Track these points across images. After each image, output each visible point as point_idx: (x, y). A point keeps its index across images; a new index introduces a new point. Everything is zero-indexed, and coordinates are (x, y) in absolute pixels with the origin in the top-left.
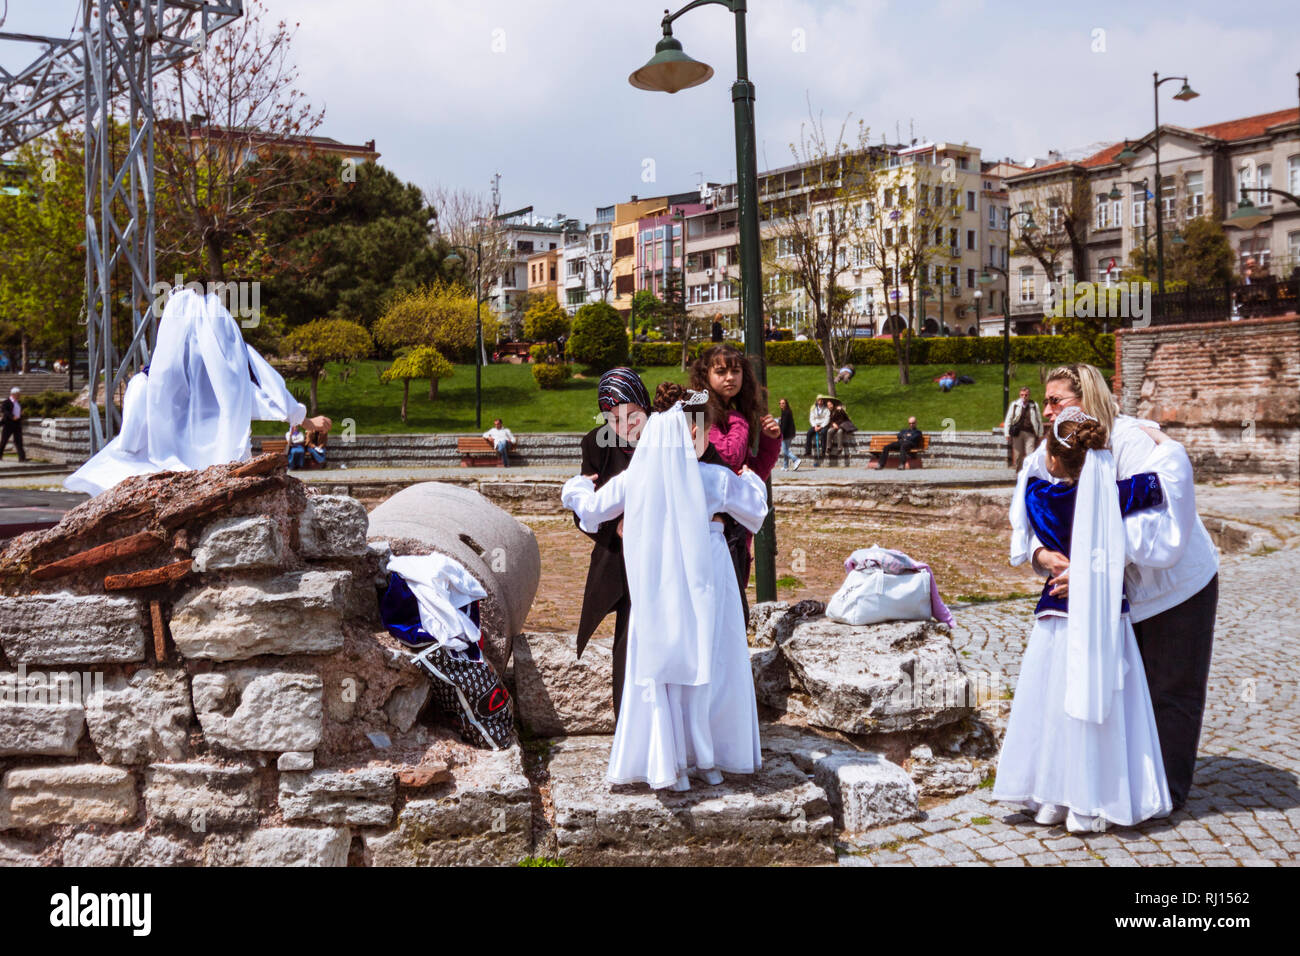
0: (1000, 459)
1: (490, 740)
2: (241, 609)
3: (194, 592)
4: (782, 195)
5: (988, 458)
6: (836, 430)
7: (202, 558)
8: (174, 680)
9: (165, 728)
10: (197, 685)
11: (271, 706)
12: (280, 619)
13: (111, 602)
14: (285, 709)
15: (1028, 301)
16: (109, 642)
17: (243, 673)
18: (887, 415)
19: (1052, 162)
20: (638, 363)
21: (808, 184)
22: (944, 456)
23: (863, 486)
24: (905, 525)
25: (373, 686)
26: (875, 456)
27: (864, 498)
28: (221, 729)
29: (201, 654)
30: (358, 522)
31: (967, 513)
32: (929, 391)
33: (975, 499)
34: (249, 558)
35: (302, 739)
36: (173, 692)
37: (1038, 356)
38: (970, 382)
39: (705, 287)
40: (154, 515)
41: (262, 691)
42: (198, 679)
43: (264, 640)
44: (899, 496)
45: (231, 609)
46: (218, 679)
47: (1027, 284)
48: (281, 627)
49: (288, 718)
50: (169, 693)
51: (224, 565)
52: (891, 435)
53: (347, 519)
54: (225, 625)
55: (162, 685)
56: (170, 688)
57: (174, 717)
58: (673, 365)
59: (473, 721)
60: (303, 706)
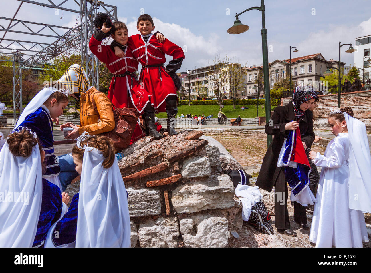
0: (257, 124)
1: (269, 231)
2: (199, 193)
3: (180, 187)
4: (203, 72)
5: (254, 124)
6: (223, 118)
7: (184, 173)
8: (173, 222)
9: (170, 241)
10: (182, 224)
11: (210, 231)
12: (213, 197)
13: (149, 192)
14: (216, 232)
15: (250, 93)
16: (148, 208)
17: (198, 217)
18: (232, 115)
19: (254, 67)
20: (180, 104)
21: (208, 70)
22: (245, 123)
23: (233, 129)
24: (242, 137)
25: (231, 214)
26: (232, 123)
27: (233, 132)
28: (192, 241)
29: (184, 211)
30: (217, 153)
31: (256, 135)
32: (240, 110)
33: (257, 132)
34: (203, 173)
35: (222, 244)
36: (173, 227)
37: (260, 103)
38: (248, 108)
39: (188, 90)
40: (163, 156)
41: (208, 225)
42: (182, 221)
43: (207, 205)
44: (240, 131)
45: (195, 193)
46: (190, 221)
47: (250, 90)
48: (214, 200)
49: (217, 236)
50: (171, 227)
51: (193, 176)
52: (235, 119)
53: (214, 153)
54: (193, 200)
55: (168, 224)
56: (171, 225)
57: (173, 236)
58: (188, 105)
59: (262, 224)
60: (223, 231)
